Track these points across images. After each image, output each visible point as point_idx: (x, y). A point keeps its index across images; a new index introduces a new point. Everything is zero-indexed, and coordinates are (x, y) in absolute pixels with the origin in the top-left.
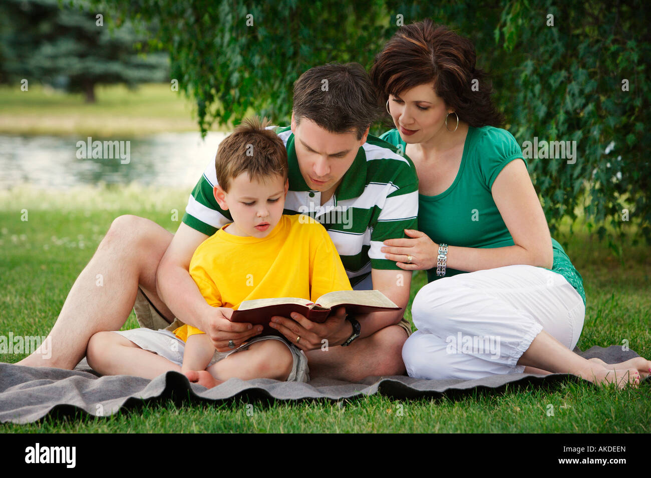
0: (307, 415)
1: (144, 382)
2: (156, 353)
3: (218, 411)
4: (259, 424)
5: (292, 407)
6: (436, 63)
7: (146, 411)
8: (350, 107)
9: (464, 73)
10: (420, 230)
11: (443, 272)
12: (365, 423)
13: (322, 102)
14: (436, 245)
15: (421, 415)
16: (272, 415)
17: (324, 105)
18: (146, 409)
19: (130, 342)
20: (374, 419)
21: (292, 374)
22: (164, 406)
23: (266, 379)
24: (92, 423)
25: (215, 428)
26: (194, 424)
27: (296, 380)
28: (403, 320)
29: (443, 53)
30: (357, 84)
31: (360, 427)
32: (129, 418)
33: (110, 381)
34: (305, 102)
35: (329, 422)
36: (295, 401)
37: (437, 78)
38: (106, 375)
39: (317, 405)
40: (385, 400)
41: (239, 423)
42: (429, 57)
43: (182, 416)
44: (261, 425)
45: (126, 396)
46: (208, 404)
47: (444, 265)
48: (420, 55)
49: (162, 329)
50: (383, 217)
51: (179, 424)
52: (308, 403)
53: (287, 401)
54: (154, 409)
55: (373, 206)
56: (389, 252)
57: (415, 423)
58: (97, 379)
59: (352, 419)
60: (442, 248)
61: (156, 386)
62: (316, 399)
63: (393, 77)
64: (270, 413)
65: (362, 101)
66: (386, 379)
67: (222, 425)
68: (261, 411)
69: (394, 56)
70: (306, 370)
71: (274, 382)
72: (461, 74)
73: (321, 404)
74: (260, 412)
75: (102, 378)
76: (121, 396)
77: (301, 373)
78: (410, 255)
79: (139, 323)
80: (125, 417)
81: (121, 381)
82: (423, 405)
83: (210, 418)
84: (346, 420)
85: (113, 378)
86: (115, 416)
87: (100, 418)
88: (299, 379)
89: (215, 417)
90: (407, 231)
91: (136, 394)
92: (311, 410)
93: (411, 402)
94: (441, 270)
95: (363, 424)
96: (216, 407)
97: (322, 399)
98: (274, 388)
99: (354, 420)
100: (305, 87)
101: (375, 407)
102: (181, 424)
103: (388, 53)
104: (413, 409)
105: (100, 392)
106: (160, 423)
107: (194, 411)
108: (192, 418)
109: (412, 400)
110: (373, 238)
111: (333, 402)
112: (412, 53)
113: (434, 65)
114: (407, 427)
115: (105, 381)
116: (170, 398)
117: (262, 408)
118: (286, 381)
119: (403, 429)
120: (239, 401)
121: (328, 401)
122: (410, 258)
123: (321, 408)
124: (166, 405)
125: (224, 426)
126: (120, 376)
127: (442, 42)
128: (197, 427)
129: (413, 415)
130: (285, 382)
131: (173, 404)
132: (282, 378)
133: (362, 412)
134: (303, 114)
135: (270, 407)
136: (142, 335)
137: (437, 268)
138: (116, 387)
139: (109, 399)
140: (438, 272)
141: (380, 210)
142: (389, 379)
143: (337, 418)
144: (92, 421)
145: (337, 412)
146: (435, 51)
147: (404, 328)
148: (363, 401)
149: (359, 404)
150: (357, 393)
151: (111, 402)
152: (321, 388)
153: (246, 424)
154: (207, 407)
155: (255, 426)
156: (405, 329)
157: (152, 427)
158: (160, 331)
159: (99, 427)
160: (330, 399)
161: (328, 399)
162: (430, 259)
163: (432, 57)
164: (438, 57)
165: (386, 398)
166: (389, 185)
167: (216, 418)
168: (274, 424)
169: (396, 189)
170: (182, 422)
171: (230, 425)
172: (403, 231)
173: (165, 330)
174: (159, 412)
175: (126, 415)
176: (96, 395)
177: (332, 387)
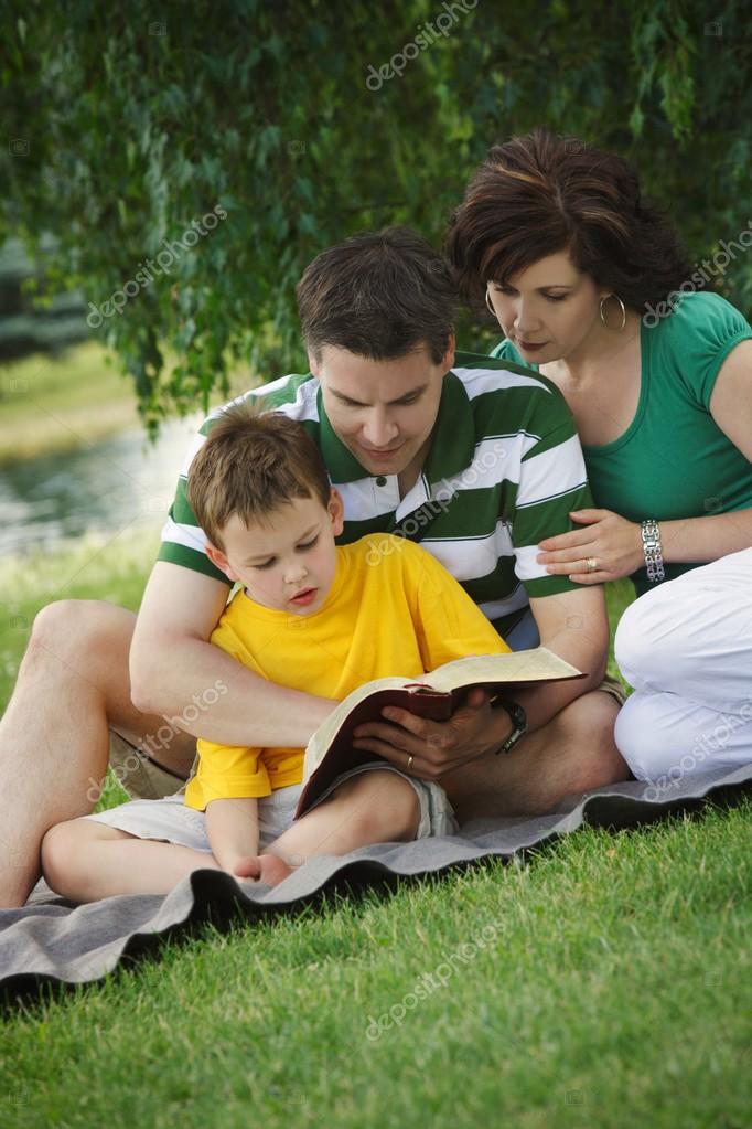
0: (462, 893)
1: (154, 901)
2: (166, 841)
3: (297, 925)
4: (377, 931)
5: (431, 886)
6: (568, 211)
7: (167, 953)
8: (402, 305)
9: (623, 222)
10: (598, 506)
11: (659, 573)
12: (570, 886)
13: (348, 308)
14: (635, 527)
15: (669, 849)
16: (399, 908)
17: (353, 314)
18: (166, 950)
19: (116, 832)
20: (585, 874)
21: (424, 825)
22: (198, 937)
23: (378, 845)
24: (73, 998)
25: (298, 956)
26: (257, 958)
27: (432, 834)
28: (607, 679)
29: (579, 191)
30: (407, 260)
31: (563, 896)
32: (140, 975)
33: (93, 914)
34: (321, 316)
35: (505, 899)
36: (434, 873)
37: (573, 238)
38: (84, 903)
39: (477, 873)
40: (600, 835)
41: (341, 938)
42: (554, 201)
43: (234, 949)
44: (382, 933)
45: (127, 933)
46: (277, 915)
47: (658, 559)
48: (537, 201)
49: (170, 795)
50: (525, 498)
51: (231, 965)
52: (459, 873)
53: (421, 876)
54: (181, 947)
55: (500, 481)
56: (552, 562)
57: (661, 865)
58: (69, 913)
59: (545, 884)
60: (647, 530)
61: (177, 904)
62: (473, 863)
63: (493, 249)
64: (393, 905)
65: (423, 291)
66: (593, 796)
67: (310, 949)
68: (377, 907)
69: (486, 209)
70: (446, 811)
71: (393, 848)
72: (619, 225)
73: (484, 869)
74: (374, 909)
75: (78, 909)
76: (116, 937)
77: (440, 819)
78: (592, 558)
79: (128, 793)
80: (132, 972)
81: (113, 908)
82: (670, 827)
83: (286, 941)
84: (535, 889)
85: (97, 905)
86: (112, 975)
87: (86, 986)
88: (438, 831)
89: (294, 937)
90: (576, 515)
91: (145, 926)
92: (467, 884)
93: (648, 827)
94: (655, 569)
95: (568, 888)
96: (293, 918)
97: (485, 860)
98: (394, 858)
99: (549, 884)
100: (314, 291)
101: (583, 852)
102: (235, 965)
103: (475, 205)
104: (654, 841)
105: (79, 937)
106: (195, 972)
107: (255, 934)
108: (253, 946)
109: (651, 824)
110: (518, 541)
111: (506, 860)
112: (521, 199)
113: (566, 216)
114: (649, 877)
115: (83, 915)
116: (207, 919)
117: (377, 901)
118: (415, 839)
119: (642, 883)
120: (333, 897)
121: (496, 861)
122: (593, 563)
123: (485, 875)
124: (202, 934)
125: (314, 949)
126: (110, 900)
127: (572, 171)
128: (265, 962)
129: (656, 852)
130: (413, 843)
131: (214, 930)
132: (407, 836)
133: (562, 866)
134: (322, 338)
135: (391, 896)
136: (137, 814)
137: (646, 568)
138: (107, 921)
139: (98, 946)
140: (651, 575)
141: (516, 487)
142: (599, 795)
143: (518, 889)
144: (71, 995)
145: (515, 877)
146: (562, 190)
147: (610, 693)
148: (559, 846)
149: (554, 853)
150: (547, 834)
151: (101, 952)
152: (480, 839)
153: (353, 936)
154: (277, 922)
155: (371, 936)
156: (614, 695)
157: (182, 982)
158: (167, 799)
159: (86, 1003)
160: (499, 855)
161: (495, 856)
162: (631, 555)
163: (559, 201)
164: (569, 199)
165: (601, 830)
166: (521, 437)
167: (296, 937)
168: (405, 924)
169: (536, 442)
170: (235, 959)
171: (325, 945)
172: (568, 515)
173: (175, 795)
174: (192, 950)
175: (132, 968)
176: (74, 943)
177: (500, 833)
